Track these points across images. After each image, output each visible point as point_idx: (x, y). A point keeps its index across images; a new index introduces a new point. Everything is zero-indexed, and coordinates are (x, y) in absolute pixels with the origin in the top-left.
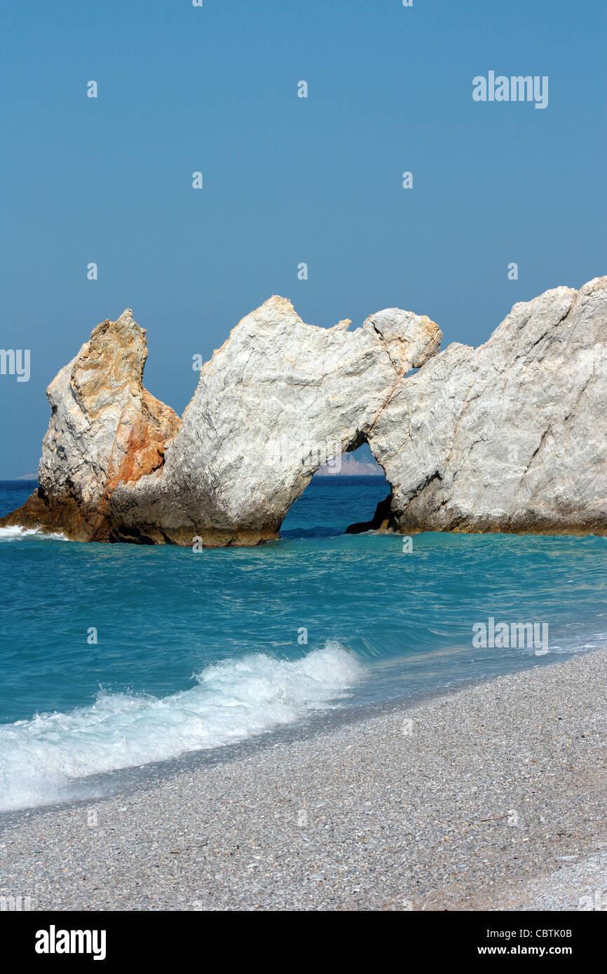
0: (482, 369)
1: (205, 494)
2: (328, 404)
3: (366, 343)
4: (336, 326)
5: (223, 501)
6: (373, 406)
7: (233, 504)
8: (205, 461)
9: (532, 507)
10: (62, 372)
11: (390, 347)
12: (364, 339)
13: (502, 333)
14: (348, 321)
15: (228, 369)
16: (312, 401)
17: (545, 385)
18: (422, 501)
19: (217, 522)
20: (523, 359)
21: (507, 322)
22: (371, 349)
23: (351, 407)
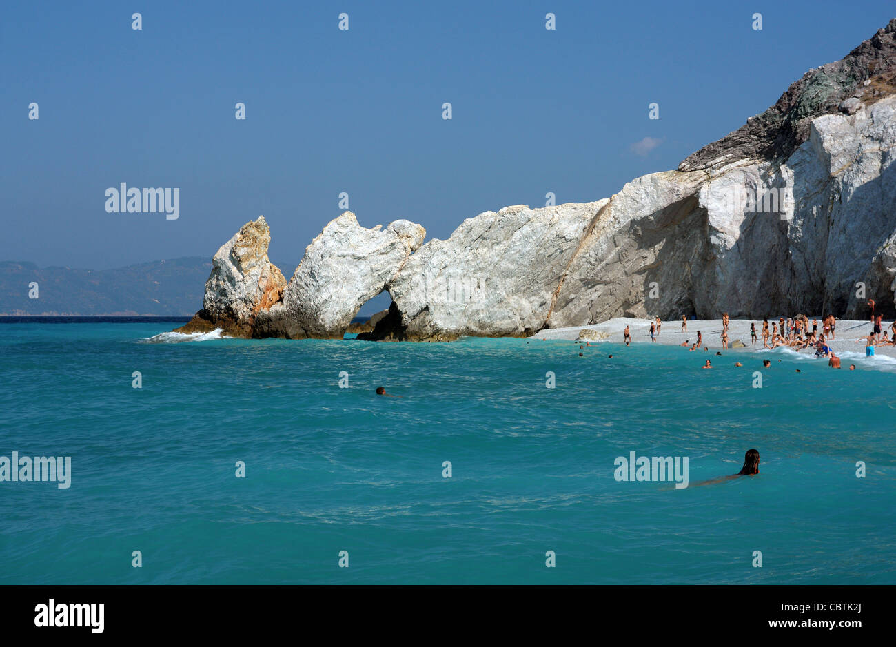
0: (449, 253)
1: (312, 315)
2: (372, 269)
3: (391, 237)
4: (375, 228)
5: (322, 319)
6: (395, 270)
7: (327, 321)
8: (311, 298)
9: (468, 325)
10: (222, 248)
11: (403, 240)
12: (390, 235)
13: (458, 233)
14: (381, 226)
15: (323, 249)
16: (364, 267)
17: (478, 262)
18: (418, 321)
19: (319, 330)
20: (469, 248)
21: (460, 228)
22: (394, 241)
23: (383, 271)
